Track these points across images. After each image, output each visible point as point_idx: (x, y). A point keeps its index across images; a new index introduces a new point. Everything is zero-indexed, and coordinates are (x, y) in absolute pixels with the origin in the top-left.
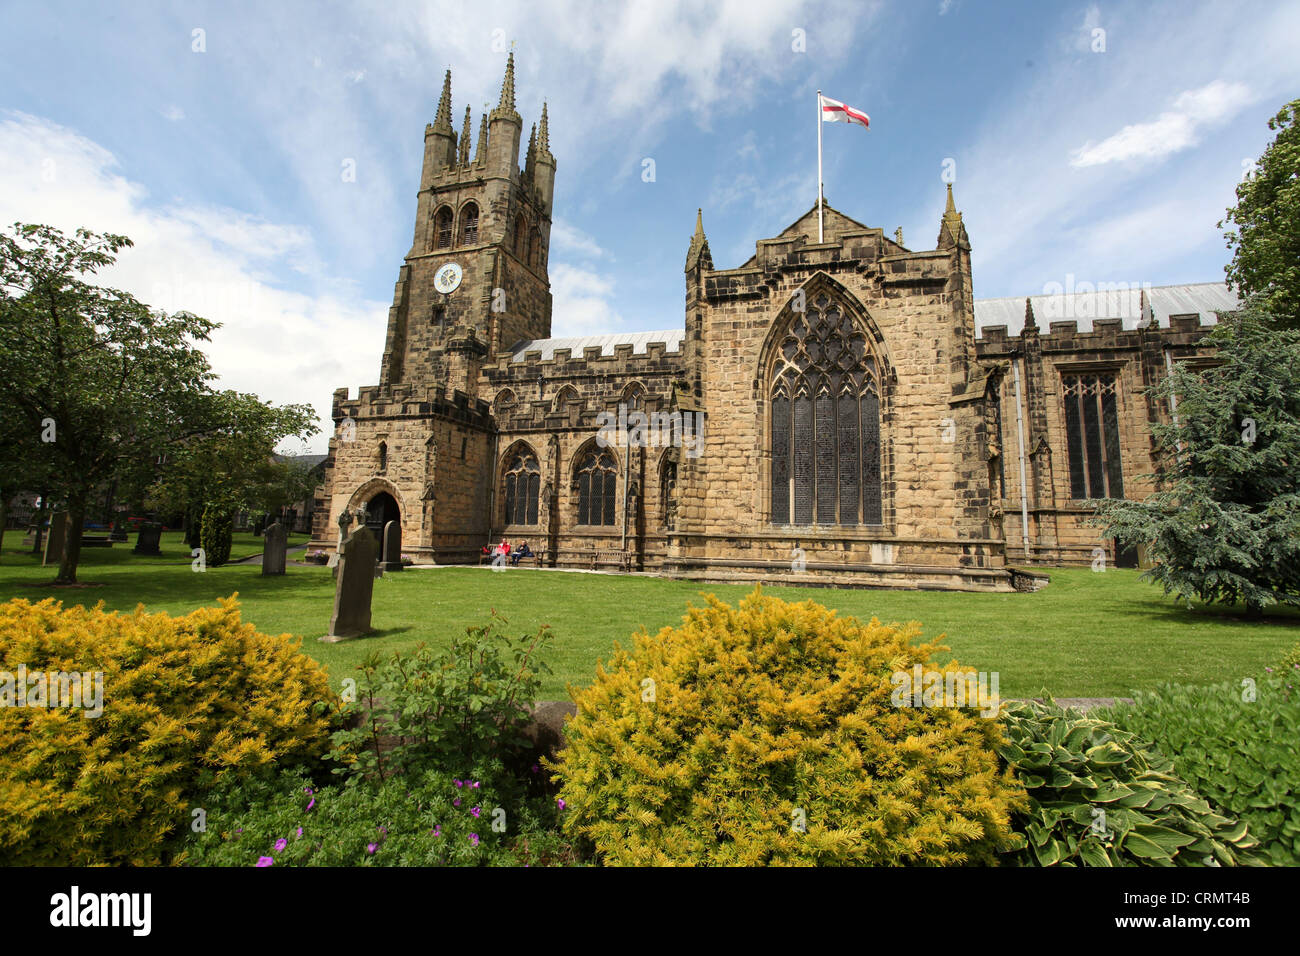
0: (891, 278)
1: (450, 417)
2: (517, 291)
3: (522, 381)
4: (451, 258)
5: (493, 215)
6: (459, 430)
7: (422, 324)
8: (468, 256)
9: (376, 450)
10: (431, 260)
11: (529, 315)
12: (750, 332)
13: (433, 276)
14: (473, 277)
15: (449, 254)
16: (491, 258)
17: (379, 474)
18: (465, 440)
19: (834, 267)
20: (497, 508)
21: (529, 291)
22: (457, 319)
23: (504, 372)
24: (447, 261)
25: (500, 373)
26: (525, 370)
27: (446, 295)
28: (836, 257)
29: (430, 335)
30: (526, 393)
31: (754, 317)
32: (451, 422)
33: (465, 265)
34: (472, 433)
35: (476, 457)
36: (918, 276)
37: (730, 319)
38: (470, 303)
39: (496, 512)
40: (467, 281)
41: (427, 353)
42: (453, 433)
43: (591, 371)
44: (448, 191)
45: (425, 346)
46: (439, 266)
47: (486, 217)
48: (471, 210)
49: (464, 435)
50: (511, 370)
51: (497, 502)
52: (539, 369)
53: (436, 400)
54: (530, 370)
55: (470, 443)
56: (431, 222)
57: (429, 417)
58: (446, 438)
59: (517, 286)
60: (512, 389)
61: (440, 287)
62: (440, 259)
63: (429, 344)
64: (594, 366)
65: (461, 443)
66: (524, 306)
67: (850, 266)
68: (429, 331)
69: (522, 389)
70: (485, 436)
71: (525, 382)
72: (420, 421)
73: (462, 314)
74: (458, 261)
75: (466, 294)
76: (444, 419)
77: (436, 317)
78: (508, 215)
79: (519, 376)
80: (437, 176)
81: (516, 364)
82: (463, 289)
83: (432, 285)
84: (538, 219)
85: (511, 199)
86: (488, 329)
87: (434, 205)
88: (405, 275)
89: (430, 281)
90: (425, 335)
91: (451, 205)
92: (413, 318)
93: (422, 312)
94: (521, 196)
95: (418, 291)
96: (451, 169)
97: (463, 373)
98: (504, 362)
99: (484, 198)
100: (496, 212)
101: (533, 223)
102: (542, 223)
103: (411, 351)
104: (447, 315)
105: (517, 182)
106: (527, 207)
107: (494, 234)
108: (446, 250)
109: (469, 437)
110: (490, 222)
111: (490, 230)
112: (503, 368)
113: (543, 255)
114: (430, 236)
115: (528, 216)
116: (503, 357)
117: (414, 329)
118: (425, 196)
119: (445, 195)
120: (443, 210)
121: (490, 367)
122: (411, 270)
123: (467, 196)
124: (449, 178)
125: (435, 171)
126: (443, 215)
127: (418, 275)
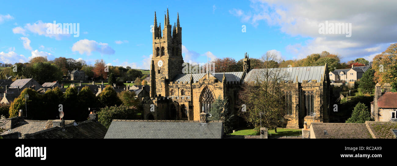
0: (216, 87)
2: (174, 64)
8: (163, 59)
10: (157, 59)
11: (178, 68)
12: (198, 93)
16: (167, 60)
18: (163, 105)
19: (209, 84)
21: (177, 63)
24: (160, 60)
28: (209, 83)
29: (158, 76)
30: (176, 90)
31: (199, 91)
33: (163, 61)
35: (165, 107)
36: (219, 87)
37: (196, 91)
38: (165, 69)
41: (158, 80)
43: (186, 87)
46: (158, 61)
47: (166, 50)
48: (163, 48)
50: (173, 86)
53: (157, 101)
59: (174, 63)
60: (173, 89)
61: (159, 66)
64: (187, 85)
65: (162, 106)
66: (176, 67)
67: (211, 84)
73: (164, 72)
75: (164, 67)
76: (159, 103)
77: (159, 72)
78: (171, 49)
79: (174, 87)
80: (156, 40)
81: (174, 84)
82: (163, 66)
83: (157, 65)
84: (178, 45)
85: (171, 45)
86: (169, 76)
87: (156, 47)
88: (152, 63)
89: (157, 64)
90: (157, 76)
91: (159, 47)
92: (155, 72)
93: (156, 70)
94: (173, 43)
95: (155, 66)
96: (158, 38)
97: (164, 86)
98: (171, 84)
99: (166, 45)
100: (168, 49)
101: (177, 46)
102: (179, 45)
103: (155, 79)
104: (161, 72)
105: (172, 40)
106: (175, 44)
107: (168, 55)
108: (159, 57)
109: (164, 104)
110: (167, 52)
111: (167, 53)
112: (171, 85)
113: (180, 52)
114: (156, 54)
115: (175, 46)
116: (171, 83)
117: (155, 74)
118: (154, 44)
119: (158, 44)
120: (158, 48)
121: (169, 85)
122: (153, 61)
123: (162, 45)
124: (157, 41)
125: (155, 39)
126: (158, 49)
127: (155, 62)
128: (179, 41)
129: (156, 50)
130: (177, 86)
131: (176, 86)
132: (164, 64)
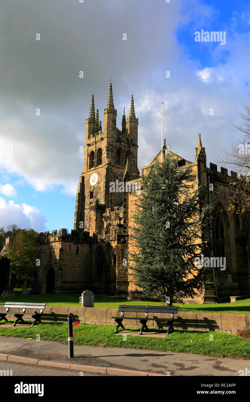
1: (70, 240)
3: (114, 219)
4: (95, 171)
5: (106, 152)
6: (74, 244)
7: (87, 198)
8: (100, 170)
9: (49, 253)
10: (89, 173)
13: (89, 179)
14: (101, 178)
16: (105, 170)
17: (49, 262)
18: (78, 247)
20: (94, 272)
22: (97, 195)
24: (94, 173)
25: (107, 216)
26: (114, 215)
27: (94, 186)
29: (90, 203)
30: (115, 224)
32: (70, 242)
33: (99, 174)
34: (81, 244)
35: (83, 253)
38: (101, 189)
39: (93, 273)
41: (89, 210)
42: (71, 245)
46: (91, 175)
47: (104, 153)
48: (100, 150)
49: (77, 246)
50: (110, 216)
51: (94, 269)
53: (62, 235)
55: (80, 248)
57: (61, 241)
58: (68, 248)
60: (111, 222)
61: (92, 183)
62: (92, 172)
63: (90, 206)
65: (76, 249)
68: (89, 201)
70: (88, 245)
72: (59, 243)
73: (98, 193)
74: (97, 172)
75: (99, 185)
76: (67, 241)
77: (92, 195)
78: (112, 151)
79: (113, 217)
80: (90, 139)
81: (112, 212)
82: (99, 183)
83: (89, 183)
84: (130, 147)
85: (114, 144)
86: (105, 199)
87: (89, 151)
88: (81, 180)
89: (89, 181)
90: (88, 203)
91: (94, 150)
92: (85, 196)
93: (87, 194)
94: (119, 140)
95: (86, 186)
96: (93, 136)
97: (95, 218)
98: (108, 212)
99: (103, 145)
100: (107, 151)
101: (127, 149)
102: (132, 147)
103: (84, 209)
104: (94, 194)
105: (116, 136)
106: (122, 144)
107: (107, 160)
108: (93, 168)
109: (80, 246)
110: (105, 155)
111: (106, 158)
112: (108, 215)
113: (134, 161)
114: (88, 164)
115: (124, 148)
116: (108, 210)
117: (85, 201)
118: (86, 148)
119: (92, 146)
120: (92, 152)
121: (104, 214)
122: (83, 178)
123: (98, 146)
124: (93, 140)
125: (89, 137)
126: (92, 155)
127: (86, 179)
128: (132, 141)
129: (89, 158)
130: (118, 214)
131: (116, 214)
132: (100, 180)
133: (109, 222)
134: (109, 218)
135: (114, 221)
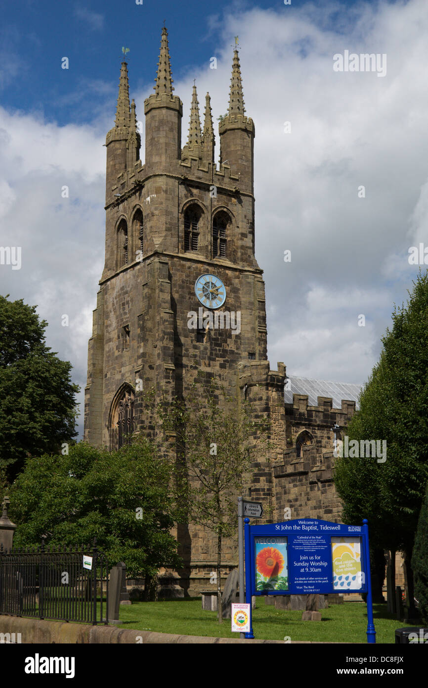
3: (318, 426)
4: (210, 268)
7: (186, 336)
8: (229, 273)
10: (188, 264)
13: (193, 283)
14: (237, 298)
15: (209, 264)
22: (226, 342)
23: (304, 414)
24: (207, 271)
25: (300, 414)
26: (321, 414)
27: (210, 310)
29: (197, 352)
30: (322, 437)
40: (231, 301)
41: (196, 372)
44: (197, 187)
45: (192, 364)
46: (198, 274)
48: (224, 220)
50: (310, 415)
52: (333, 416)
54: (326, 415)
56: (182, 216)
60: (310, 431)
61: (202, 299)
62: (199, 265)
63: (197, 363)
68: (195, 347)
69: (318, 433)
71: (321, 427)
74: (219, 275)
79: (318, 420)
82: (228, 309)
83: (192, 294)
87: (181, 197)
90: (192, 351)
91: (204, 205)
98: (303, 404)
108: (199, 256)
112: (303, 410)
114: (182, 234)
117: (181, 341)
118: (173, 183)
119: (196, 190)
122: (168, 269)
123: (219, 203)
124: (199, 173)
127: (177, 278)
130: (333, 418)
133: (303, 429)
134: (306, 419)
135: (318, 430)
